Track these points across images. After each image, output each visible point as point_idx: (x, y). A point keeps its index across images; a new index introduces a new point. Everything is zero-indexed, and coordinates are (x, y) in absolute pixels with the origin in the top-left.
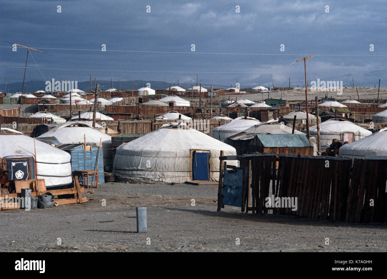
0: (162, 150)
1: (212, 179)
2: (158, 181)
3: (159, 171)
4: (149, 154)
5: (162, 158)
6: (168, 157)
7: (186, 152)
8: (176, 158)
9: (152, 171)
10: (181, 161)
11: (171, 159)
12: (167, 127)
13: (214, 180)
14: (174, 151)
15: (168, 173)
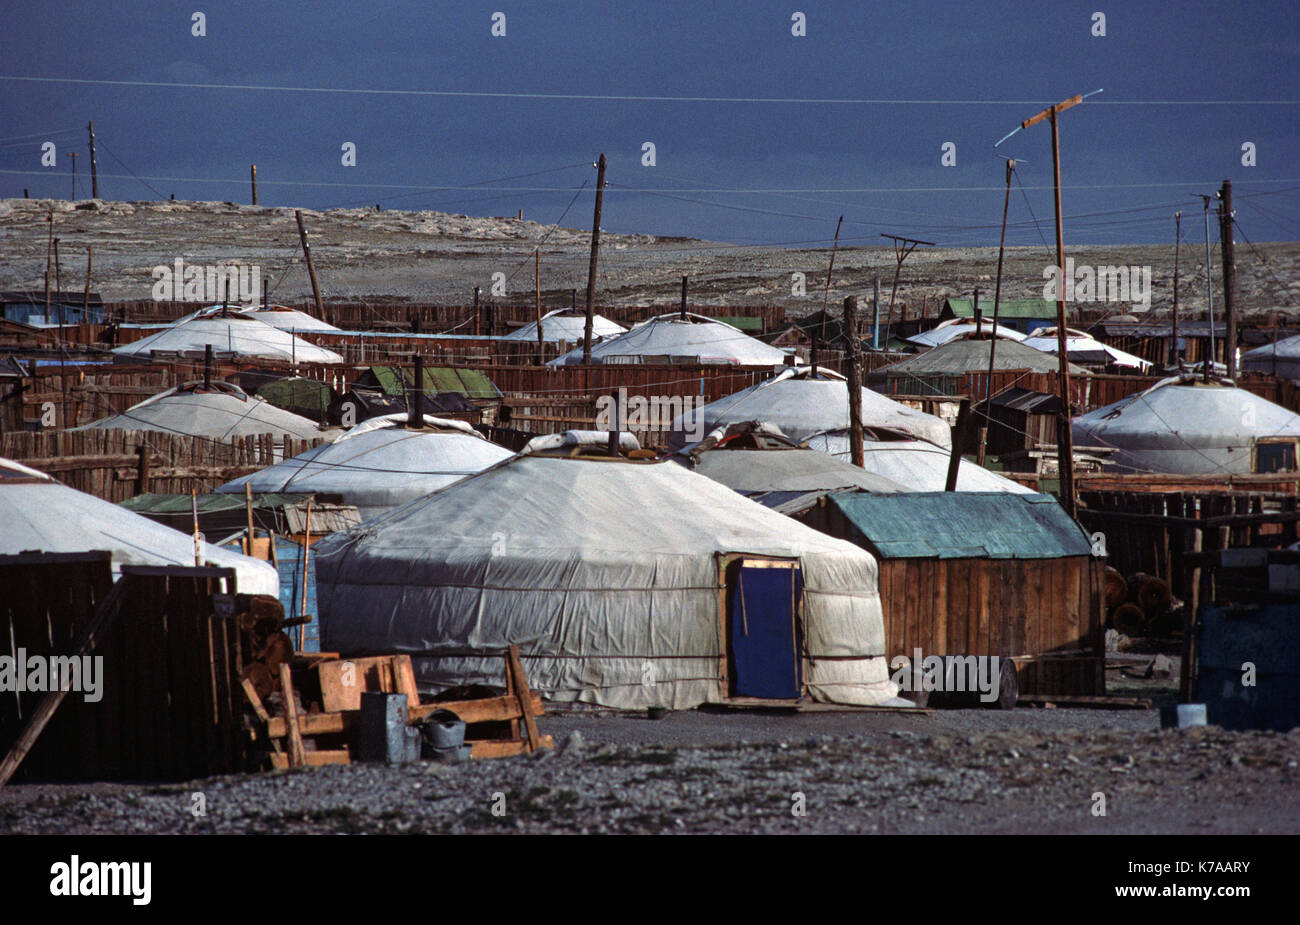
0: (588, 556)
1: (808, 691)
2: (571, 703)
3: (577, 658)
4: (522, 576)
5: (587, 594)
6: (615, 590)
7: (698, 564)
8: (655, 593)
9: (540, 657)
10: (675, 605)
11: (632, 599)
12: (546, 452)
13: (820, 697)
14: (642, 559)
15: (617, 664)
